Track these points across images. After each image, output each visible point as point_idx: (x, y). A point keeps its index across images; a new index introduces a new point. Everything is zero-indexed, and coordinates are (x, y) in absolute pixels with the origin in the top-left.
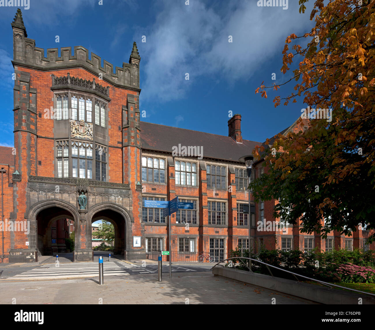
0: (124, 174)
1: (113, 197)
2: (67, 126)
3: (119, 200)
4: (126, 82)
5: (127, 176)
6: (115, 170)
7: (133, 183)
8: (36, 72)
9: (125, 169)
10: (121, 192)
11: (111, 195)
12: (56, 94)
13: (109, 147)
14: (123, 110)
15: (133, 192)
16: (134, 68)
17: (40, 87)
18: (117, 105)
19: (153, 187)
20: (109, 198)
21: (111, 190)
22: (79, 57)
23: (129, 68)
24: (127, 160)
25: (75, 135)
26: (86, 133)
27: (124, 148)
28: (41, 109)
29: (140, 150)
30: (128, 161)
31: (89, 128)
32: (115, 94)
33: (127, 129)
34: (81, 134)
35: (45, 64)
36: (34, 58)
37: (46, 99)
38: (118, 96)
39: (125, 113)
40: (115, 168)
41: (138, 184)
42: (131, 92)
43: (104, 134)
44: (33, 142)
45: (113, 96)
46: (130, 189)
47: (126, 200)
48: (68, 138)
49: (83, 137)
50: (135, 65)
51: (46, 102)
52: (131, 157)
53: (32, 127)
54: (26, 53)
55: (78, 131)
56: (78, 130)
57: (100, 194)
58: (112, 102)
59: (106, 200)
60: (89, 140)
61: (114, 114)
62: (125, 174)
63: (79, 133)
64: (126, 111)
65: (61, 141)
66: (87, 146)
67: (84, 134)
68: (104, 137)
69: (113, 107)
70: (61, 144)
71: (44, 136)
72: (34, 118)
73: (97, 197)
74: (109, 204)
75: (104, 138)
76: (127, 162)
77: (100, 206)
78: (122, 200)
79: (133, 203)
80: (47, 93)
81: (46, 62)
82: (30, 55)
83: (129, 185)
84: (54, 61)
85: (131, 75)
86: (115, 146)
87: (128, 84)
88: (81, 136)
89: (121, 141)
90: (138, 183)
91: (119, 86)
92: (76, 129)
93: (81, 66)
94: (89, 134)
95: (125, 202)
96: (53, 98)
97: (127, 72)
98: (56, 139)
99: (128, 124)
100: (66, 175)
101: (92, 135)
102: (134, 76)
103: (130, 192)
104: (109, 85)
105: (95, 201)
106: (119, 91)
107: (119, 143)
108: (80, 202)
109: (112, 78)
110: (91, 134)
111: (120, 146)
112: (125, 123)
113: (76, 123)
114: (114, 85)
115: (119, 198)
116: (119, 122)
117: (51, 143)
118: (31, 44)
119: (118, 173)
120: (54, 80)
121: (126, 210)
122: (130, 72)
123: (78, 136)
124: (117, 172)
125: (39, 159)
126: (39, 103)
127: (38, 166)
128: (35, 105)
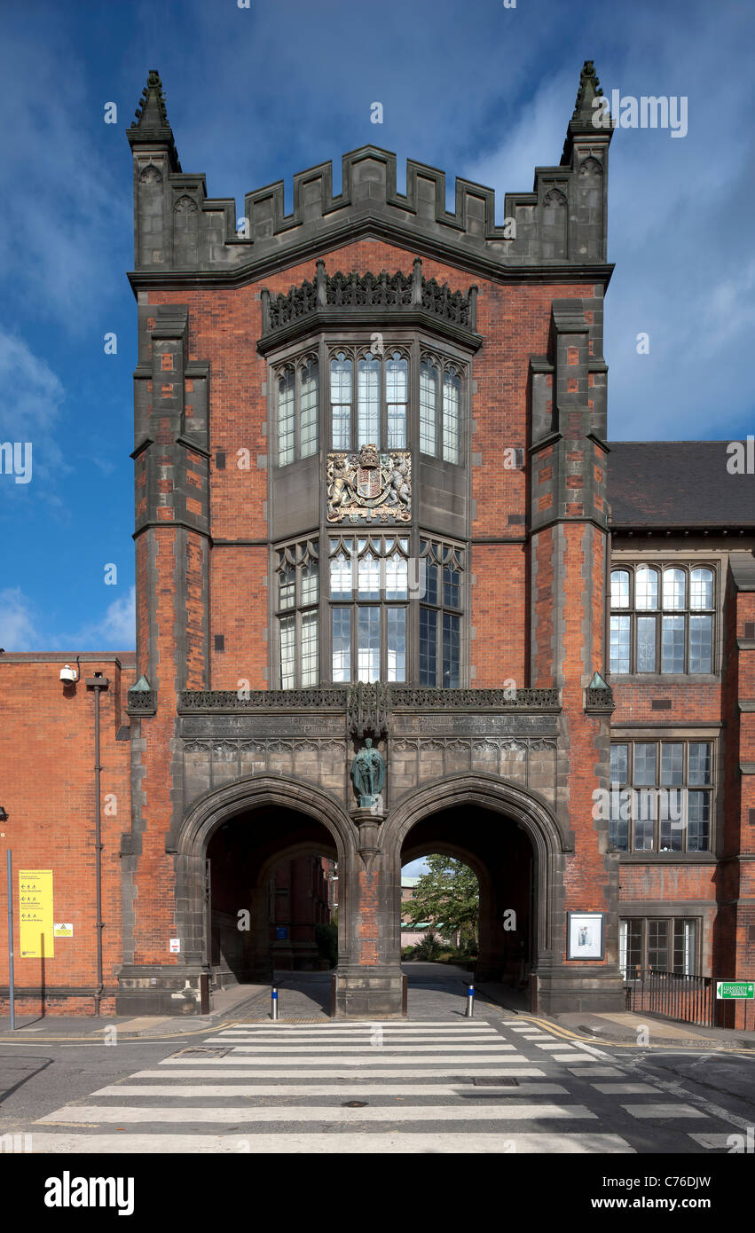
0: (534, 651)
1: (487, 752)
2: (315, 482)
3: (511, 761)
4: (548, 249)
5: (550, 653)
6: (496, 639)
7: (573, 682)
8: (208, 297)
9: (540, 623)
10: (521, 726)
11: (481, 742)
12: (275, 366)
13: (475, 542)
14: (532, 372)
15: (573, 722)
16: (583, 181)
17: (221, 352)
18: (507, 358)
19: (657, 697)
20: (470, 757)
21: (478, 721)
22: (358, 195)
23: (560, 186)
24: (550, 588)
25: (343, 511)
26: (385, 495)
27: (535, 538)
28: (224, 434)
29: (603, 535)
30: (553, 591)
31: (397, 473)
32: (501, 315)
33: (550, 450)
34: (367, 503)
35: (239, 255)
36: (202, 242)
37: (243, 395)
38: (511, 318)
39: (542, 382)
40: (495, 631)
41: (593, 686)
42: (566, 292)
43: (454, 491)
44: (195, 564)
45: (492, 323)
46: (558, 711)
47: (543, 759)
48: (318, 529)
49: (373, 513)
50: (589, 165)
51: (242, 405)
52: (569, 569)
53: (194, 507)
54: (174, 231)
55: (353, 495)
56: (355, 491)
57: (437, 741)
58: (490, 349)
59: (460, 766)
60: (398, 525)
61: (494, 399)
62: (541, 647)
63: (359, 501)
64: (545, 372)
65: (292, 548)
66: (388, 549)
67: (377, 502)
68: (454, 504)
69: (492, 373)
70: (292, 561)
71: (232, 538)
72: (198, 471)
73: (423, 754)
74: (469, 781)
75: (453, 511)
76: (547, 595)
77: (435, 791)
78: (526, 759)
79: (571, 768)
80: (243, 368)
81: (240, 249)
82: (187, 239)
83: (557, 691)
84: (269, 236)
85: (568, 216)
86: (499, 535)
87: (557, 256)
88: (364, 512)
89: (522, 512)
90: (594, 679)
91: (516, 276)
92: (346, 486)
93: (369, 230)
94: (396, 500)
95: (538, 768)
96: (264, 385)
97: (554, 204)
98: (275, 542)
99: (555, 427)
100: (309, 680)
101: (409, 500)
102: (584, 214)
103: (562, 722)
104: (477, 281)
105: (417, 771)
106: (515, 296)
107: (513, 519)
108: (362, 781)
109: (488, 248)
110: (405, 497)
111: (519, 531)
112: (541, 427)
113: (346, 461)
114: (500, 277)
115: (514, 753)
116: (515, 433)
117: (258, 560)
118: (191, 194)
119: (509, 647)
120: (267, 311)
121: (540, 801)
122: (565, 204)
123: (354, 512)
124: (504, 647)
125: (217, 630)
126: (216, 413)
127: (213, 653)
128: (202, 422)
